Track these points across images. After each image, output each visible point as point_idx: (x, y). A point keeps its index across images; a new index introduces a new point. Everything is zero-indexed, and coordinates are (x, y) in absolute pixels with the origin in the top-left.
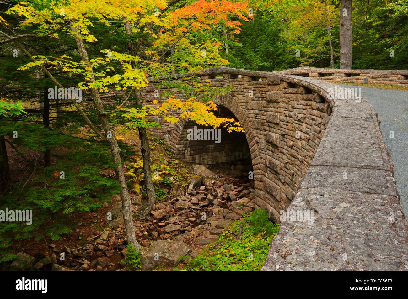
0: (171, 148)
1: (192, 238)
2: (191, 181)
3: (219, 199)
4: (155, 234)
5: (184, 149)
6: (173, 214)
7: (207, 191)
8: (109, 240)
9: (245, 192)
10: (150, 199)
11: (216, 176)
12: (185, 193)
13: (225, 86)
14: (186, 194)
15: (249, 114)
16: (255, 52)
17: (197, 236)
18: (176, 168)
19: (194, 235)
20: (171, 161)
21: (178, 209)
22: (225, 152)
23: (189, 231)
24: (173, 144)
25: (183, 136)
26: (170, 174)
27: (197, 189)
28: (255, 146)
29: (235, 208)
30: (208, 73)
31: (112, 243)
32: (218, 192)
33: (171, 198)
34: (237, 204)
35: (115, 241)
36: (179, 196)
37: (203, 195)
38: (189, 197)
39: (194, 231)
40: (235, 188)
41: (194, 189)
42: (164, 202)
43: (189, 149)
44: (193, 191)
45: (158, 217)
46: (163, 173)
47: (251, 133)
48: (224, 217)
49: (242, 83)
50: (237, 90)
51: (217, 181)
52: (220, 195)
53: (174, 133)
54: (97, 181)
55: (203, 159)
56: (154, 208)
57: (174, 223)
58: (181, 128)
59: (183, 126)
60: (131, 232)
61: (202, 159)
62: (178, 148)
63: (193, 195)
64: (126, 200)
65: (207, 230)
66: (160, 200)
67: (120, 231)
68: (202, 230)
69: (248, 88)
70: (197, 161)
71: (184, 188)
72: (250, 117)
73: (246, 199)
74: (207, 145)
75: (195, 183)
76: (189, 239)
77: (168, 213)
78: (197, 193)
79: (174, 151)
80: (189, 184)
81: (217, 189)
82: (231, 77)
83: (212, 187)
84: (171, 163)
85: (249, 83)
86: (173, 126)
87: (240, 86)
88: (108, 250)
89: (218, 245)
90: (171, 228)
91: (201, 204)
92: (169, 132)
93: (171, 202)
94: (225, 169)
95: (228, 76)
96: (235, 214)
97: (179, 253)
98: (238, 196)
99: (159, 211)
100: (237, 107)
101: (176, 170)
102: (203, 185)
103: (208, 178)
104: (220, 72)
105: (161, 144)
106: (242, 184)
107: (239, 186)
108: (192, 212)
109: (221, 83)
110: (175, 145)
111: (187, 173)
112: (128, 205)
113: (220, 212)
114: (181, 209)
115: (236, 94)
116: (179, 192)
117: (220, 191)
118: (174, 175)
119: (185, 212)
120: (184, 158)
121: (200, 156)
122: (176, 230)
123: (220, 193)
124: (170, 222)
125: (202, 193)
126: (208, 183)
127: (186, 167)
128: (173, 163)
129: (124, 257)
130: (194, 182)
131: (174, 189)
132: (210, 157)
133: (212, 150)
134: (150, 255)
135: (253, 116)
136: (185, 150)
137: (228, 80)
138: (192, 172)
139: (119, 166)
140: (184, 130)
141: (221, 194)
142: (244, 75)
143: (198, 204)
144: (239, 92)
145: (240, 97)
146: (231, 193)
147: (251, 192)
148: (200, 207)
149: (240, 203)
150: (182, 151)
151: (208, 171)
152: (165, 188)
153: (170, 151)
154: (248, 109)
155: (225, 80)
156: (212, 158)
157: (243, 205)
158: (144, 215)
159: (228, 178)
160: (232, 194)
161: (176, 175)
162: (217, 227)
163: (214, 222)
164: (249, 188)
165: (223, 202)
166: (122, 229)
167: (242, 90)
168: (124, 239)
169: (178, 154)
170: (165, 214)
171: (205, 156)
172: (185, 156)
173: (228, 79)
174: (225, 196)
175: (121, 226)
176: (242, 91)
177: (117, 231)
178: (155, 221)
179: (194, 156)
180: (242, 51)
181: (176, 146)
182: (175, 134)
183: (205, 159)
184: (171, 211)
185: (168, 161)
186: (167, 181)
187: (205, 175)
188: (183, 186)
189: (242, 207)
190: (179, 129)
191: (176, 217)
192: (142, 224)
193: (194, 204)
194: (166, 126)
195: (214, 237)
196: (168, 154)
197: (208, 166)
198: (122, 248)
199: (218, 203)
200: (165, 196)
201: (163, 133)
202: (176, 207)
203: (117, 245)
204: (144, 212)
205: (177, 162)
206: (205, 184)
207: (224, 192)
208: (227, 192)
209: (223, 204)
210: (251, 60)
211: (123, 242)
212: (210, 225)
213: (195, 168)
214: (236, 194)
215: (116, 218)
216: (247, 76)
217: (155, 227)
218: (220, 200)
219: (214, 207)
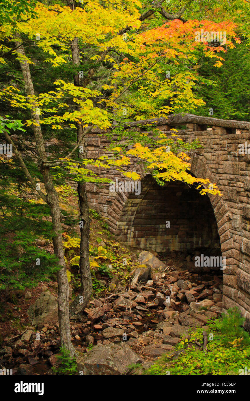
0: (110, 226)
1: (140, 346)
2: (135, 271)
3: (172, 300)
4: (90, 338)
5: (127, 227)
6: (112, 316)
7: (155, 288)
8: (33, 342)
9: (206, 291)
10: (86, 290)
11: (167, 268)
12: (127, 287)
13: (189, 140)
14: (128, 290)
15: (220, 179)
16: (226, 97)
17: (145, 345)
18: (116, 253)
19: (141, 343)
20: (110, 243)
21: (119, 309)
22: (179, 237)
23: (135, 338)
24: (113, 219)
25: (126, 209)
26: (108, 261)
27: (143, 284)
28: (225, 224)
29: (195, 312)
30: (167, 121)
31: (36, 347)
32: (171, 289)
33: (109, 293)
34: (197, 307)
35: (40, 345)
36: (119, 291)
37: (151, 292)
38: (132, 293)
39: (142, 338)
40: (193, 286)
41: (138, 283)
42: (101, 298)
43: (133, 229)
44: (137, 286)
45: (94, 317)
46: (100, 258)
47: (222, 206)
48: (180, 323)
49: (213, 137)
50: (205, 146)
51: (169, 275)
52: (173, 293)
53: (115, 204)
54: (35, 253)
55: (150, 244)
56: (88, 304)
57: (115, 326)
58: (125, 197)
59: (128, 196)
60: (66, 329)
61: (148, 244)
62: (119, 226)
63: (138, 292)
64: (63, 284)
65: (158, 338)
66: (96, 295)
67: (45, 332)
68: (153, 337)
69: (221, 144)
70: (142, 246)
71: (126, 280)
72: (222, 184)
73: (208, 301)
74: (156, 224)
75: (140, 275)
76: (137, 347)
77: (106, 312)
78: (143, 289)
79: (114, 230)
80: (133, 276)
81: (169, 286)
82: (197, 128)
83: (163, 282)
84: (110, 246)
85: (222, 137)
86: (115, 194)
87: (209, 140)
88: (31, 356)
89: (176, 355)
90: (111, 332)
91: (148, 305)
92: (109, 202)
93: (109, 299)
94: (178, 260)
95: (194, 126)
96: (195, 320)
97: (126, 363)
98: (197, 296)
99: (94, 309)
100: (204, 170)
101: (116, 256)
102: (151, 279)
103: (157, 269)
104: (183, 121)
105: (97, 218)
106: (201, 281)
107: (199, 284)
108: (137, 314)
109: (183, 136)
110: (115, 221)
111: (130, 261)
112: (65, 291)
113: (175, 316)
114: (122, 309)
115: (203, 153)
116: (120, 286)
117: (173, 288)
118: (114, 262)
119: (128, 313)
120: (126, 241)
121: (146, 240)
122: (118, 336)
123: (173, 291)
124: (110, 325)
125: (150, 290)
126: (157, 277)
127: (128, 252)
128: (113, 246)
129: (52, 366)
130: (139, 273)
131: (113, 281)
132: (159, 242)
133: (162, 231)
134: (89, 363)
135: (226, 182)
136: (128, 229)
137: (193, 132)
138: (136, 260)
139: (60, 237)
140: (129, 200)
141: (175, 293)
142: (215, 126)
143: (144, 304)
144: (208, 149)
145: (209, 156)
146: (187, 292)
147: (214, 292)
148: (147, 309)
149: (201, 305)
150: (125, 230)
151: (157, 261)
152: (102, 279)
153: (108, 230)
154: (219, 173)
155: (190, 133)
156: (161, 244)
157: (205, 309)
158: (76, 313)
159: (183, 271)
160: (190, 293)
161: (117, 263)
162: (171, 335)
163: (167, 328)
164: (212, 287)
165: (177, 303)
166: (48, 329)
167: (212, 146)
168: (51, 342)
169: (118, 235)
170: (102, 315)
171: (152, 240)
172: (127, 238)
173: (194, 130)
174: (180, 296)
175: (47, 325)
176: (212, 148)
177: (42, 332)
178: (89, 322)
179: (139, 239)
180: (208, 94)
181: (117, 223)
182: (117, 206)
183: (152, 244)
184: (109, 312)
185: (105, 243)
186: (104, 269)
187: (153, 266)
188: (125, 278)
189: (203, 311)
190: (123, 199)
191: (117, 319)
192: (73, 325)
193: (140, 304)
194: (105, 194)
195: (169, 348)
196: (105, 234)
197: (156, 254)
198: (49, 354)
199: (171, 305)
200: (102, 290)
201: (100, 203)
202: (116, 306)
203: (42, 350)
204: (76, 308)
205: (117, 244)
206: (154, 277)
207: (179, 290)
208: (183, 290)
209: (177, 306)
210: (219, 108)
211: (50, 346)
212: (161, 332)
213: (140, 255)
214: (195, 294)
215: (41, 314)
216: (220, 127)
217: (90, 331)
218: (174, 301)
219: (166, 309)
